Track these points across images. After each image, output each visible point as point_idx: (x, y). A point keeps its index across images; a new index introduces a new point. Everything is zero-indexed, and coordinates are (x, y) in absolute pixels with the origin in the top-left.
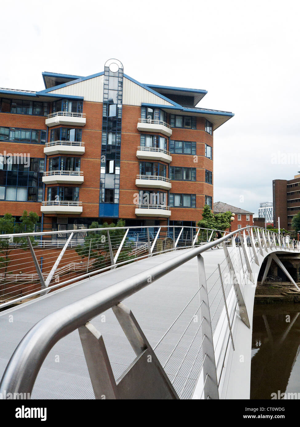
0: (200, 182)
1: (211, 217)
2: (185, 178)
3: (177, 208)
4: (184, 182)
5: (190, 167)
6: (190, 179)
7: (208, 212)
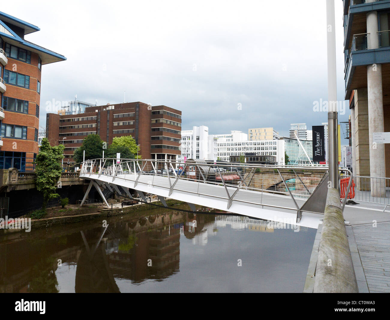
0: (32, 116)
1: (49, 149)
2: (17, 110)
3: (8, 139)
4: (16, 113)
5: (23, 99)
6: (22, 111)
7: (47, 145)
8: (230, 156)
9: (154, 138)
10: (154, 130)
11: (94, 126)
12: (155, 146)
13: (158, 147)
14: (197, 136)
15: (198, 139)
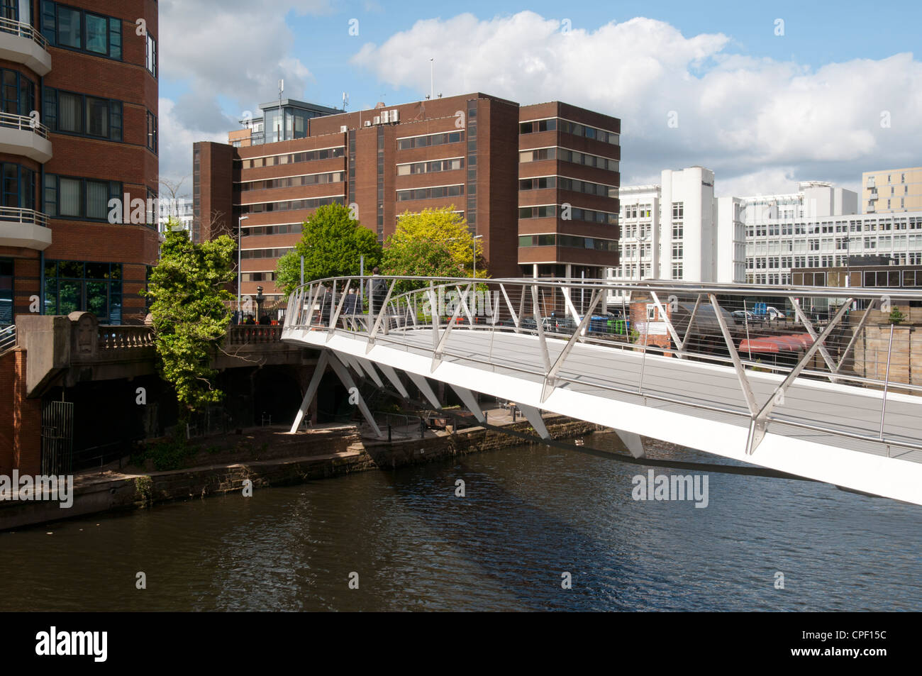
0: (136, 147)
1: (189, 251)
2: (88, 131)
3: (67, 222)
4: (87, 140)
5: (106, 95)
6: (105, 135)
8: (792, 271)
9: (528, 213)
10: (528, 185)
11: (337, 178)
12: (531, 239)
13: (543, 241)
14: (676, 204)
15: (678, 212)
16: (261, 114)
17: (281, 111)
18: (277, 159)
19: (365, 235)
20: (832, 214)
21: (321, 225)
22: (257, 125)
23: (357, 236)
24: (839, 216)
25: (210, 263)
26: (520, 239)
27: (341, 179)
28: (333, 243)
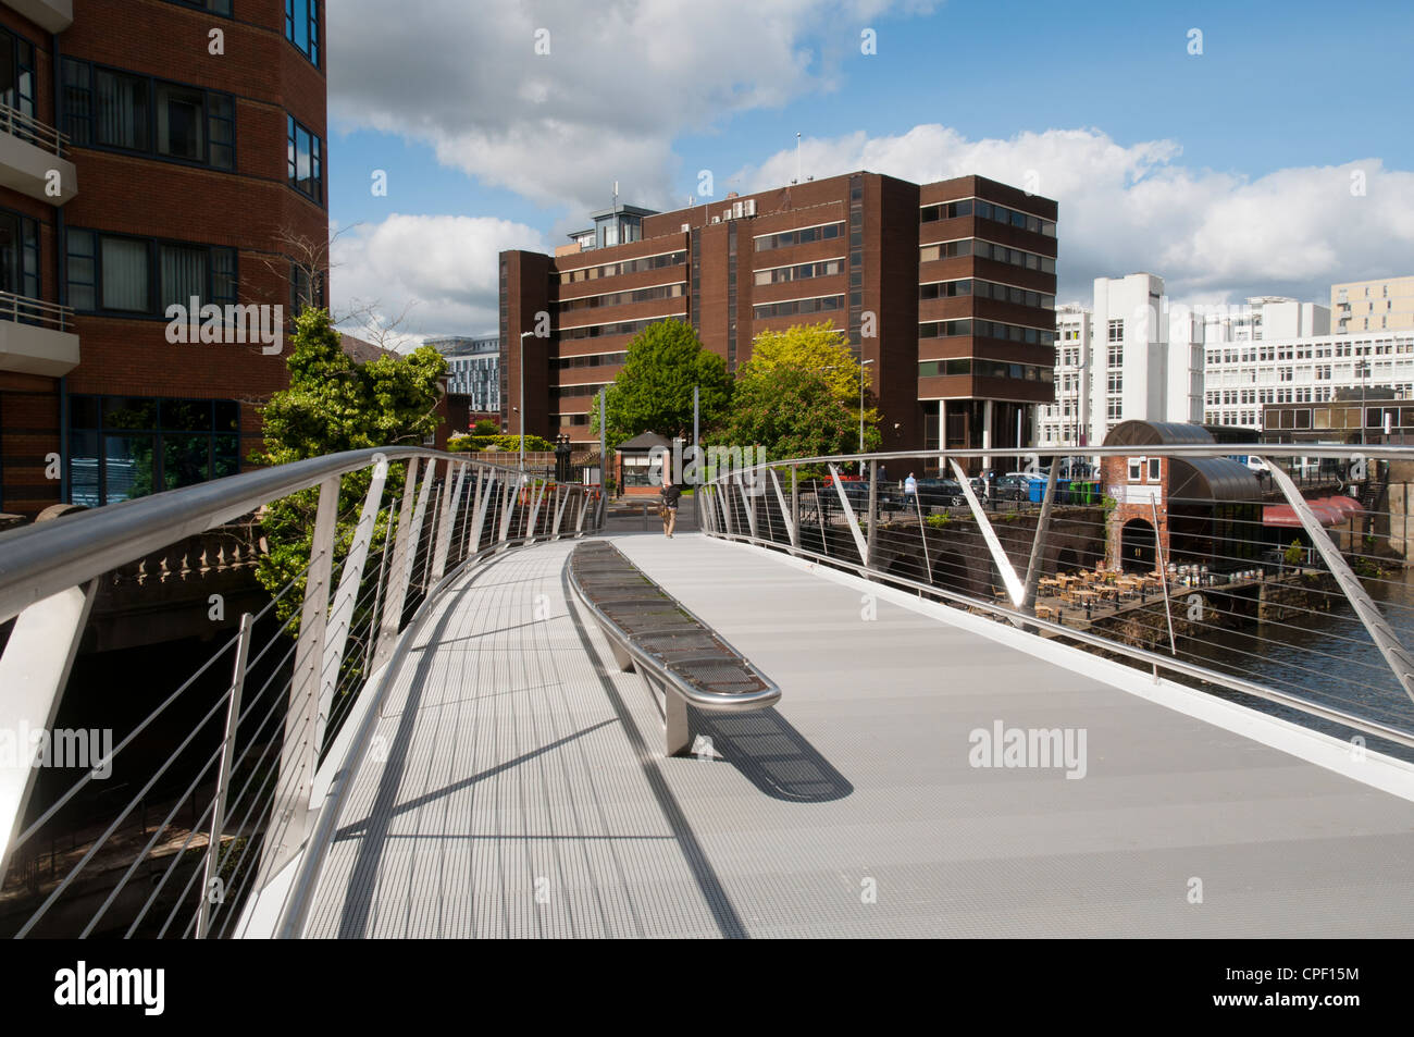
0: (262, 183)
2: (164, 146)
3: (119, 323)
4: (159, 166)
6: (200, 157)
8: (1265, 406)
9: (932, 330)
10: (932, 292)
11: (677, 292)
12: (936, 365)
13: (953, 368)
14: (1114, 322)
15: (1115, 332)
16: (592, 224)
17: (615, 220)
18: (601, 271)
19: (710, 361)
20: (1299, 334)
21: (652, 349)
22: (587, 238)
23: (699, 363)
24: (1310, 339)
25: (384, 399)
26: (921, 368)
27: (683, 293)
28: (666, 372)
